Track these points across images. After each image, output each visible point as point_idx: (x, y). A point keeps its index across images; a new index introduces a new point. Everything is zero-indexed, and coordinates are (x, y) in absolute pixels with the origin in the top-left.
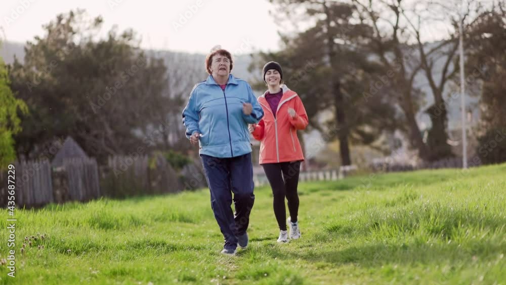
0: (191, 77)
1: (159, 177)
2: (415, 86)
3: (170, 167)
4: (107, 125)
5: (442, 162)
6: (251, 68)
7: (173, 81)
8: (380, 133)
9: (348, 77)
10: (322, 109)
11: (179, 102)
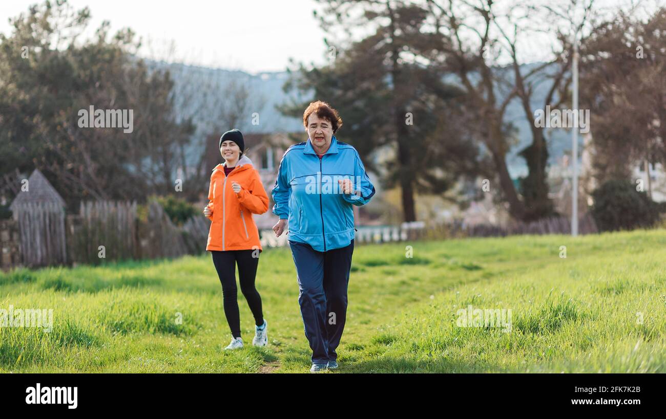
0: (205, 95)
1: (152, 234)
2: (506, 119)
3: (168, 219)
4: (87, 157)
5: (541, 224)
6: (287, 87)
7: (180, 100)
8: (456, 179)
9: (416, 104)
10: (380, 145)
11: (189, 128)
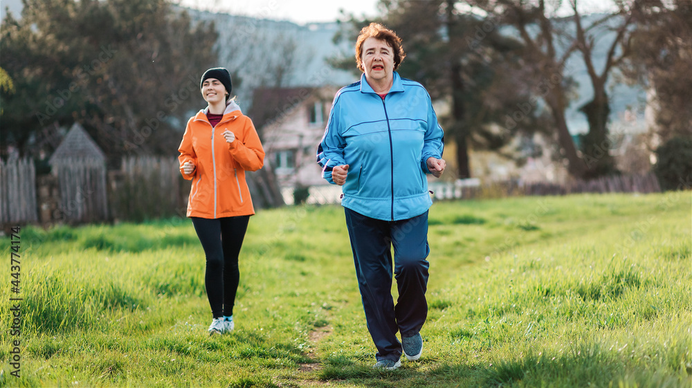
0: (252, 47)
4: (128, 110)
5: (601, 183)
6: (337, 39)
7: (225, 53)
8: (512, 134)
9: (471, 57)
